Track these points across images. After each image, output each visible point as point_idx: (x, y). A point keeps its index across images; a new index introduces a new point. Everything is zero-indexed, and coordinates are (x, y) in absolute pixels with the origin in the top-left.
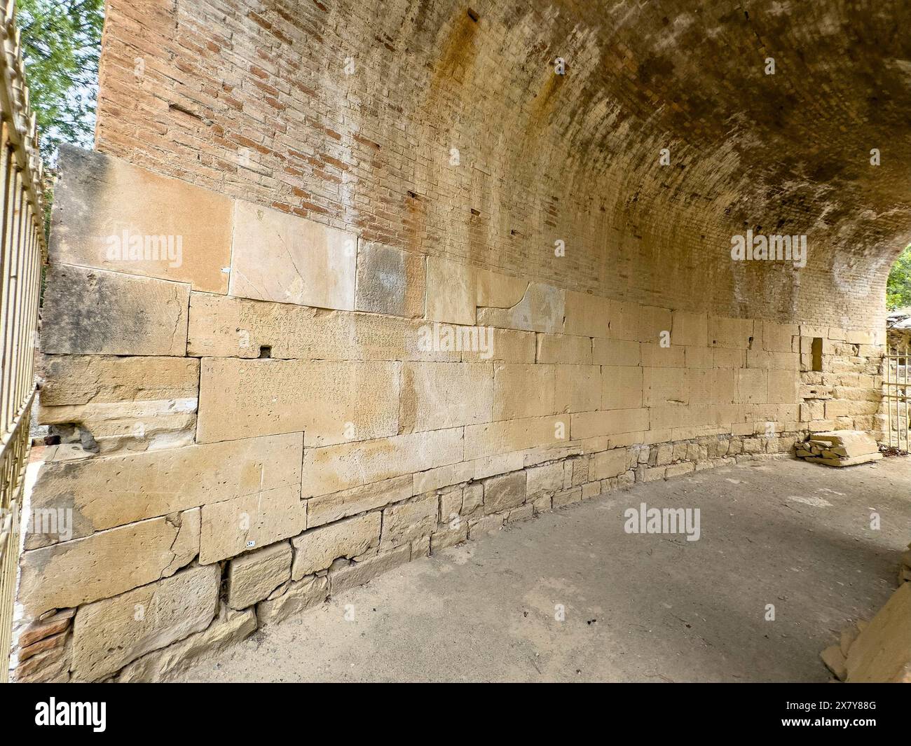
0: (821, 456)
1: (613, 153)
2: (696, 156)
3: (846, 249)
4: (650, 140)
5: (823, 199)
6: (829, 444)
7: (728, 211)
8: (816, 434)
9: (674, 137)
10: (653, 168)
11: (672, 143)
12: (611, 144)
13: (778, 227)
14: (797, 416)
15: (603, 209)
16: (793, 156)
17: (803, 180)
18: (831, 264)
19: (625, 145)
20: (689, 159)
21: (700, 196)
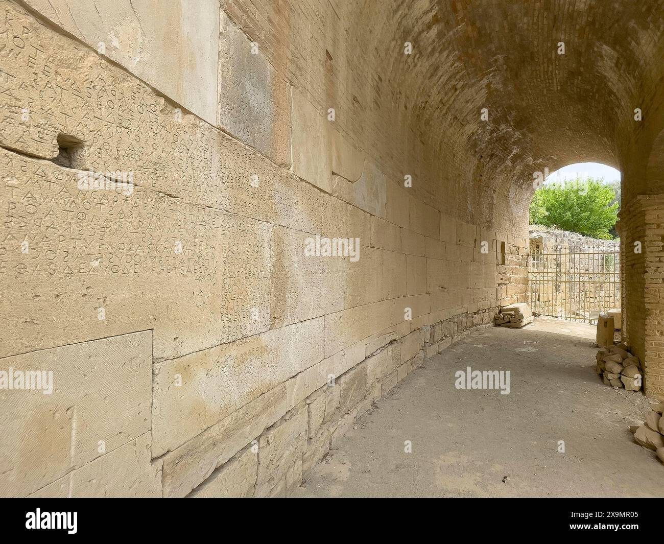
0: (509, 322)
1: (421, 53)
2: (466, 82)
3: (516, 182)
4: (445, 54)
5: (515, 143)
6: (513, 313)
7: (470, 138)
8: (504, 308)
9: (459, 59)
10: (440, 82)
11: (456, 65)
12: (422, 44)
13: (490, 159)
14: (495, 297)
15: (406, 107)
16: (513, 104)
17: (510, 126)
18: (509, 192)
19: (430, 49)
20: (461, 83)
21: (458, 120)
